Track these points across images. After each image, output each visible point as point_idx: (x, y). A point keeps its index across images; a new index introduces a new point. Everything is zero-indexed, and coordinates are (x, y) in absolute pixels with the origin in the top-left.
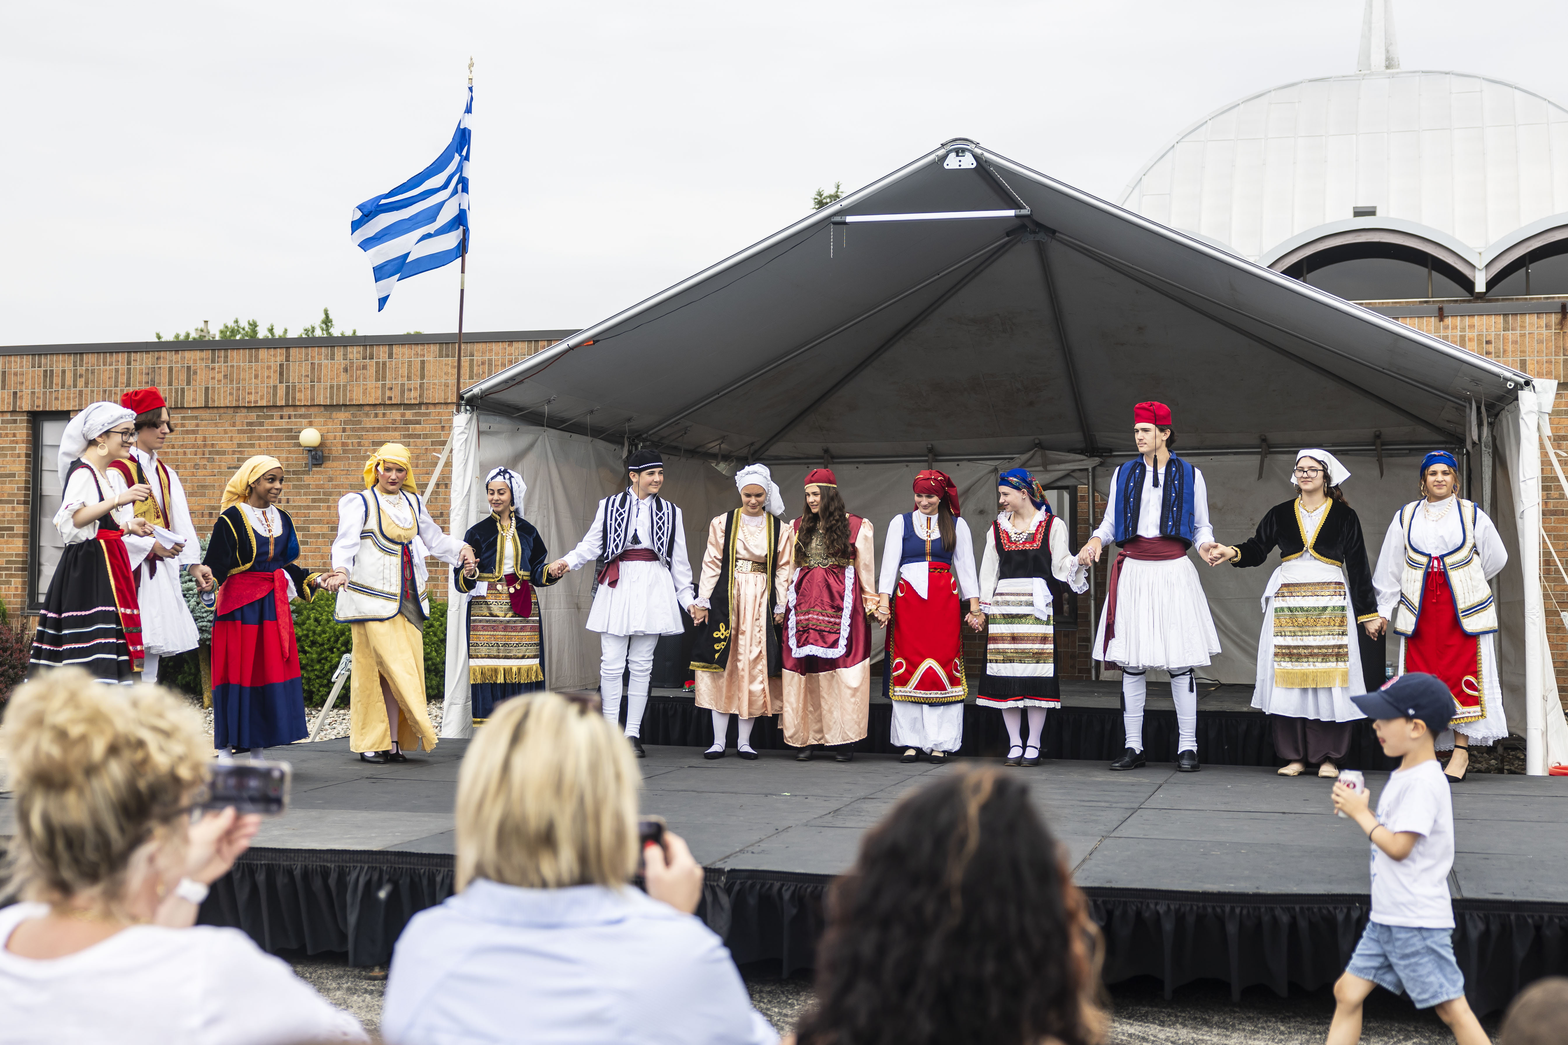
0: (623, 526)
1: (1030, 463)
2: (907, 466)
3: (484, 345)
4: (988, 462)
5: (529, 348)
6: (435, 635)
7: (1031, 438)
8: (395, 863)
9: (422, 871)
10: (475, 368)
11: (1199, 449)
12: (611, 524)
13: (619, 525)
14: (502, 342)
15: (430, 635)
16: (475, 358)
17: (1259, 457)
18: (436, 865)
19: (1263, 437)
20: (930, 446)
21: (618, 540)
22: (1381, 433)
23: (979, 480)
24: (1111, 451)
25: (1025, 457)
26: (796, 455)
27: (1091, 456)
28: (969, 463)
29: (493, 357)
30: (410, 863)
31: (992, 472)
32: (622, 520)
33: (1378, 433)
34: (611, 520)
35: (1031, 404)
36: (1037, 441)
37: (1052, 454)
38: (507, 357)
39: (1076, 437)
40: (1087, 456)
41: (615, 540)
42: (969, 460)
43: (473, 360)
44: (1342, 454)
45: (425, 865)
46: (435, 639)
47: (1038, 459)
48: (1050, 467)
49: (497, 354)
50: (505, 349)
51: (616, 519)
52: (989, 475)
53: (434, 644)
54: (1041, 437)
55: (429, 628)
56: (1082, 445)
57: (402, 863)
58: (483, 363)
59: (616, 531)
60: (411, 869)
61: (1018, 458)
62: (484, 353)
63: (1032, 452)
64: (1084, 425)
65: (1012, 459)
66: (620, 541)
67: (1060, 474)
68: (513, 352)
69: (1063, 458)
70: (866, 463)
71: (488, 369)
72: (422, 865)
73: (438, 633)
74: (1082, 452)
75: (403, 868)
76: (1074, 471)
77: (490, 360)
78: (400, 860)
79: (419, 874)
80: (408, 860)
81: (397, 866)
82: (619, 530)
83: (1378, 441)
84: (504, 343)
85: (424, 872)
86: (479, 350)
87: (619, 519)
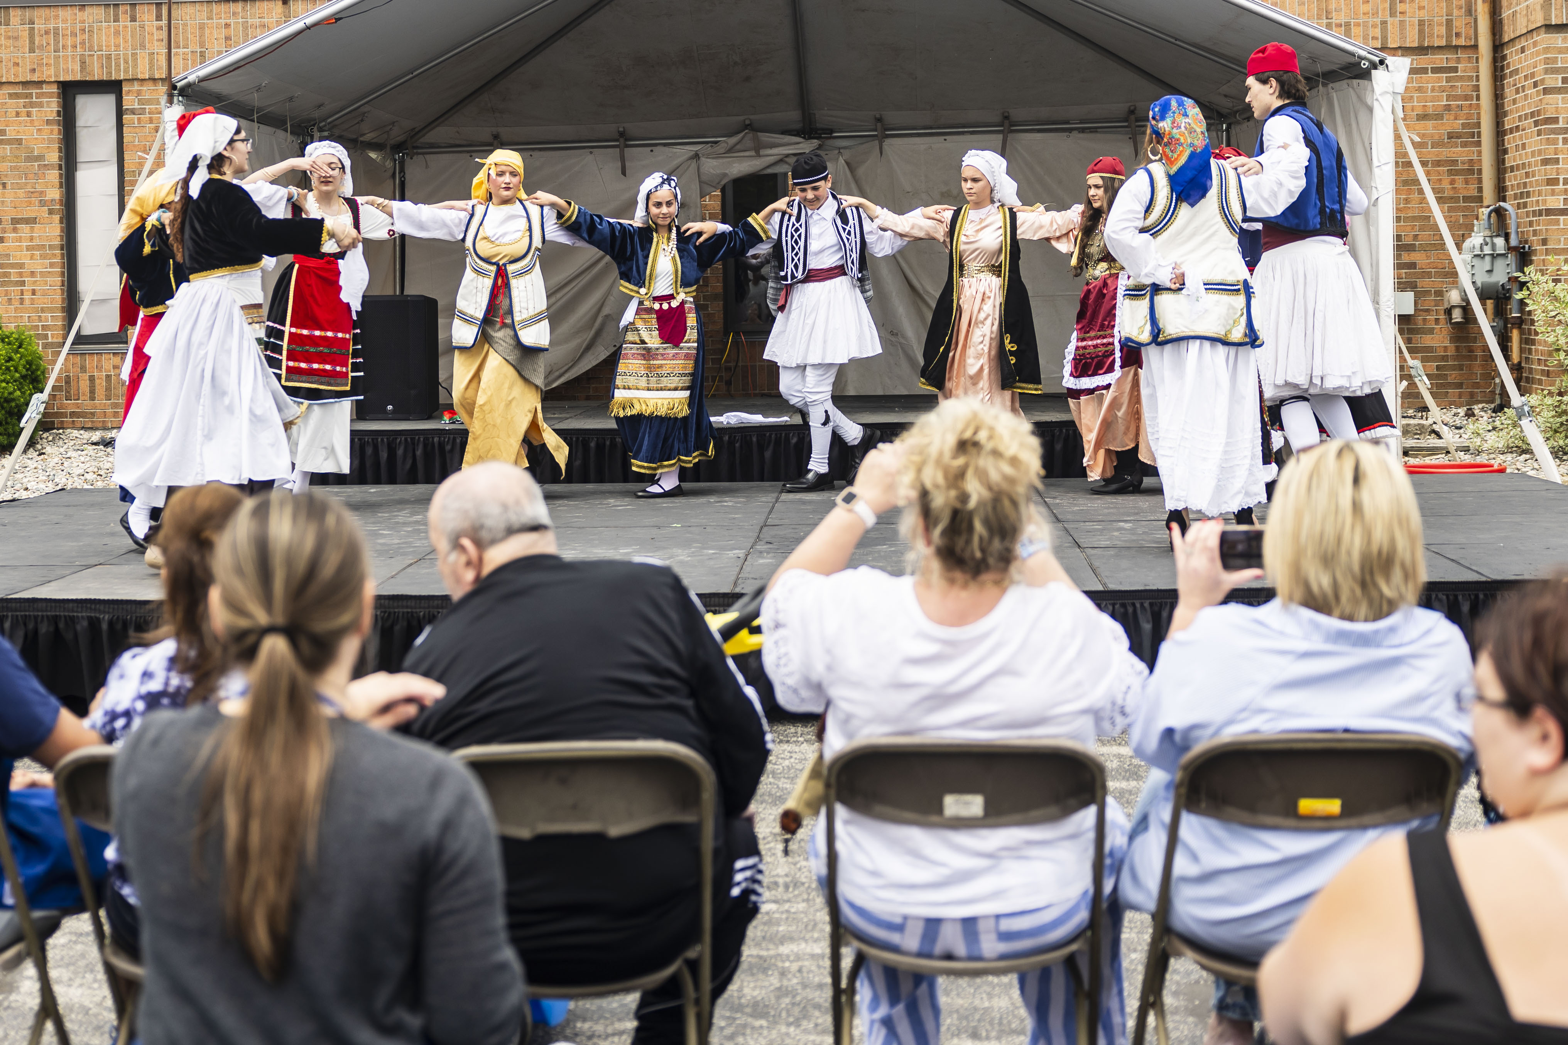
0: (802, 243)
1: (738, 147)
2: (591, 153)
3: (47, 11)
4: (688, 147)
5: (107, 14)
6: (16, 371)
7: (742, 118)
8: (389, 608)
9: (422, 614)
10: (37, 39)
11: (931, 128)
12: (787, 241)
13: (796, 242)
14: (71, 6)
15: (10, 371)
16: (35, 26)
17: (1001, 136)
18: (438, 607)
19: (1006, 114)
20: (621, 129)
21: (796, 259)
22: (1135, 109)
23: (678, 167)
24: (832, 131)
25: (733, 140)
26: (458, 142)
27: (810, 138)
28: (666, 149)
29: (60, 25)
30: (407, 607)
31: (691, 158)
32: (800, 236)
33: (1132, 108)
34: (786, 236)
35: (748, 79)
36: (747, 122)
37: (765, 137)
38: (78, 25)
39: (793, 116)
40: (804, 138)
41: (793, 260)
42: (665, 145)
43: (34, 28)
44: (1091, 132)
45: (424, 608)
46: (17, 375)
47: (748, 142)
48: (762, 152)
49: (65, 21)
50: (76, 14)
51: (792, 236)
52: (689, 162)
53: (15, 381)
54: (752, 117)
55: (7, 361)
56: (799, 126)
57: (398, 607)
58: (47, 32)
59: (793, 249)
60: (408, 613)
61: (724, 141)
62: (47, 20)
63: (741, 135)
64: (804, 102)
65: (716, 142)
66: (799, 260)
67: (772, 159)
68: (86, 18)
69: (777, 141)
70: (540, 149)
71: (55, 40)
72: (420, 608)
73: (20, 368)
74: (797, 133)
75: (399, 612)
76: (787, 156)
77: (56, 30)
78: (395, 604)
79: (419, 617)
80: (409, 603)
81: (392, 610)
82: (797, 248)
83: (1133, 117)
84: (74, 8)
85: (424, 615)
86: (41, 17)
87: (796, 236)
